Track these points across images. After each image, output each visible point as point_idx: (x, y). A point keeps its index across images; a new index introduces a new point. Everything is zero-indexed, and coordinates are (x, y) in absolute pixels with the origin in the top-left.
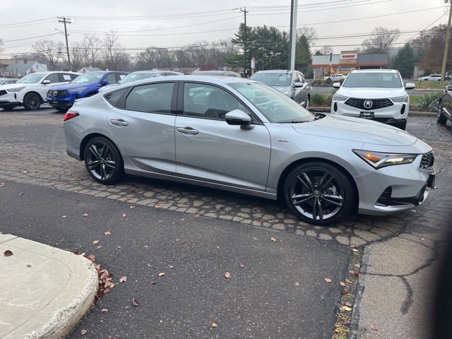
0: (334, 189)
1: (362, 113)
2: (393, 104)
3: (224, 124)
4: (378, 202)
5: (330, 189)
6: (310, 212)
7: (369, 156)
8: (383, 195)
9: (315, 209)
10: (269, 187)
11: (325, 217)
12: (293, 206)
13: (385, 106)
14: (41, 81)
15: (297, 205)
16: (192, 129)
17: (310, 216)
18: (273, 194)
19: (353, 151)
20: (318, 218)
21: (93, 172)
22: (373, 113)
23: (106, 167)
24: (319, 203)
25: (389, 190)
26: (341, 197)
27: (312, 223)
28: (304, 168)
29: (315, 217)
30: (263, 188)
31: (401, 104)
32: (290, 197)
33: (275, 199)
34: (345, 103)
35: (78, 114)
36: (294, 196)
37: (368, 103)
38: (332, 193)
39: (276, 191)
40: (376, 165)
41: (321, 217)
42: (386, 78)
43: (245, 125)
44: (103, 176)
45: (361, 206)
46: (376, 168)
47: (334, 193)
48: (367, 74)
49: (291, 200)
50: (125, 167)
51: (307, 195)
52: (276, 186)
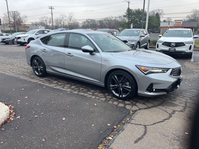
0: (128, 83)
1: (170, 49)
2: (185, 45)
3: (81, 52)
4: (146, 90)
5: (126, 83)
6: (118, 93)
7: (143, 68)
8: (149, 87)
9: (119, 92)
10: (101, 81)
11: (124, 96)
12: (111, 90)
13: (181, 46)
14: (35, 33)
15: (113, 90)
16: (71, 54)
18: (103, 84)
19: (136, 66)
21: (36, 71)
22: (175, 49)
23: (40, 70)
24: (121, 89)
25: (152, 85)
26: (130, 87)
27: (119, 98)
28: (115, 73)
29: (119, 96)
30: (99, 81)
31: (189, 45)
32: (109, 86)
33: (104, 87)
34: (162, 44)
35: (29, 47)
36: (111, 86)
37: (173, 44)
38: (127, 85)
39: (104, 83)
41: (122, 96)
42: (185, 33)
43: (91, 52)
44: (39, 73)
45: (139, 92)
46: (146, 74)
47: (128, 85)
48: (176, 30)
50: (46, 70)
51: (116, 85)
52: (104, 81)
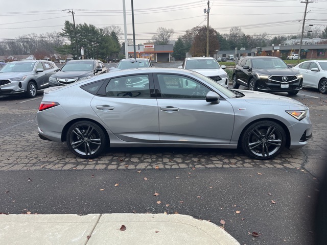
0: (274, 136)
2: (221, 79)
4: (301, 139)
5: (272, 136)
6: (260, 152)
7: (294, 113)
8: (303, 135)
9: (263, 150)
10: (233, 140)
11: (270, 154)
12: (250, 150)
15: (252, 149)
16: (173, 107)
17: (261, 155)
18: (235, 145)
19: (286, 111)
20: (266, 155)
21: (77, 150)
23: (91, 144)
24: (266, 146)
25: (305, 132)
26: (280, 141)
27: (263, 159)
28: (256, 125)
29: (263, 155)
30: (229, 142)
31: (225, 79)
32: (248, 145)
33: (236, 148)
36: (250, 144)
38: (272, 138)
39: (237, 142)
40: (298, 118)
41: (268, 155)
42: (209, 63)
43: (213, 101)
44: (88, 152)
45: (292, 143)
46: (300, 120)
47: (274, 138)
49: (248, 147)
50: (111, 142)
51: (258, 142)
52: (238, 139)
